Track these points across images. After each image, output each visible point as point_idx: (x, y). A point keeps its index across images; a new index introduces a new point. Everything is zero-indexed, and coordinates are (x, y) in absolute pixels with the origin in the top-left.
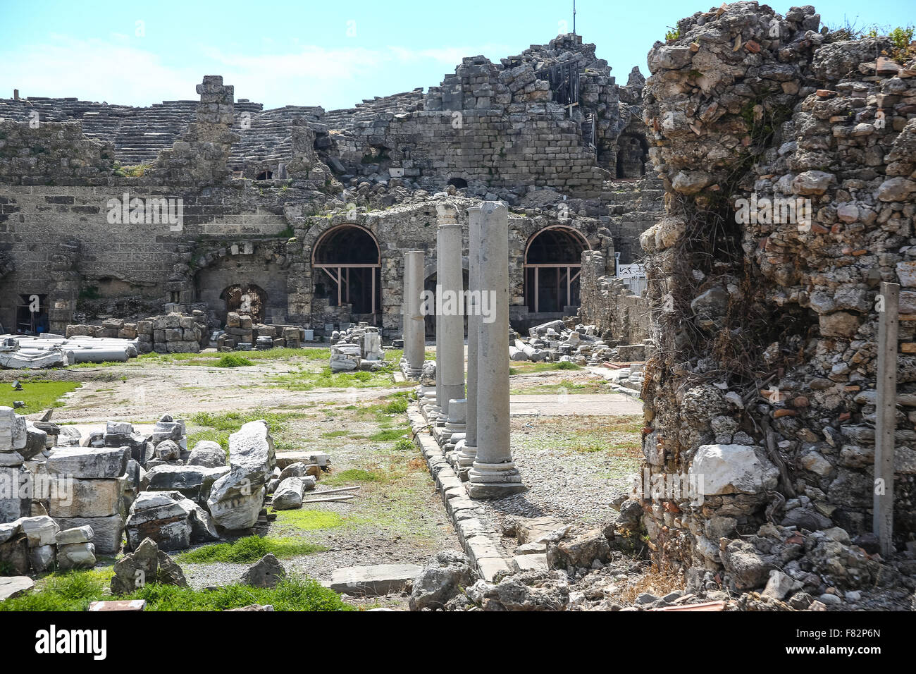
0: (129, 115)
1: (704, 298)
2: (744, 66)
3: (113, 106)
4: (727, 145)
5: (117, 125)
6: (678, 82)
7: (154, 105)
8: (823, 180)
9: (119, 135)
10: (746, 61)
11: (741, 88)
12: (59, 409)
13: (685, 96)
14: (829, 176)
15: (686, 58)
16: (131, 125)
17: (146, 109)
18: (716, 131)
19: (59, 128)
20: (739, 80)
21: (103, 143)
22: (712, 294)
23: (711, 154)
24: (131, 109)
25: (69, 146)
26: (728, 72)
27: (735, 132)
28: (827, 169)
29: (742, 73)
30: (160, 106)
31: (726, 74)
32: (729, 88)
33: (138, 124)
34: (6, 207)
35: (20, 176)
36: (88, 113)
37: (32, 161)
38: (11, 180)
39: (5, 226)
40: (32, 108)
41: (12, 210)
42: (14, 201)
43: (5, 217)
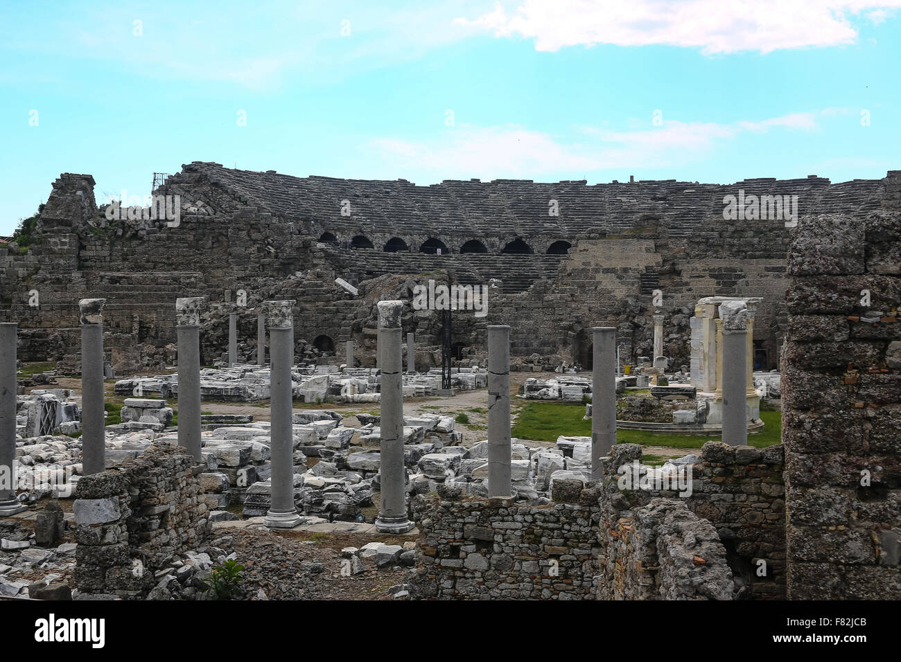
0: (718, 192)
3: (705, 185)
5: (711, 200)
7: (737, 183)
17: (730, 186)
24: (718, 186)
30: (742, 183)
34: (735, 275)
35: (746, 252)
36: (687, 191)
37: (756, 240)
38: (739, 255)
39: (735, 289)
40: (644, 189)
41: (740, 277)
42: (742, 271)
43: (735, 283)
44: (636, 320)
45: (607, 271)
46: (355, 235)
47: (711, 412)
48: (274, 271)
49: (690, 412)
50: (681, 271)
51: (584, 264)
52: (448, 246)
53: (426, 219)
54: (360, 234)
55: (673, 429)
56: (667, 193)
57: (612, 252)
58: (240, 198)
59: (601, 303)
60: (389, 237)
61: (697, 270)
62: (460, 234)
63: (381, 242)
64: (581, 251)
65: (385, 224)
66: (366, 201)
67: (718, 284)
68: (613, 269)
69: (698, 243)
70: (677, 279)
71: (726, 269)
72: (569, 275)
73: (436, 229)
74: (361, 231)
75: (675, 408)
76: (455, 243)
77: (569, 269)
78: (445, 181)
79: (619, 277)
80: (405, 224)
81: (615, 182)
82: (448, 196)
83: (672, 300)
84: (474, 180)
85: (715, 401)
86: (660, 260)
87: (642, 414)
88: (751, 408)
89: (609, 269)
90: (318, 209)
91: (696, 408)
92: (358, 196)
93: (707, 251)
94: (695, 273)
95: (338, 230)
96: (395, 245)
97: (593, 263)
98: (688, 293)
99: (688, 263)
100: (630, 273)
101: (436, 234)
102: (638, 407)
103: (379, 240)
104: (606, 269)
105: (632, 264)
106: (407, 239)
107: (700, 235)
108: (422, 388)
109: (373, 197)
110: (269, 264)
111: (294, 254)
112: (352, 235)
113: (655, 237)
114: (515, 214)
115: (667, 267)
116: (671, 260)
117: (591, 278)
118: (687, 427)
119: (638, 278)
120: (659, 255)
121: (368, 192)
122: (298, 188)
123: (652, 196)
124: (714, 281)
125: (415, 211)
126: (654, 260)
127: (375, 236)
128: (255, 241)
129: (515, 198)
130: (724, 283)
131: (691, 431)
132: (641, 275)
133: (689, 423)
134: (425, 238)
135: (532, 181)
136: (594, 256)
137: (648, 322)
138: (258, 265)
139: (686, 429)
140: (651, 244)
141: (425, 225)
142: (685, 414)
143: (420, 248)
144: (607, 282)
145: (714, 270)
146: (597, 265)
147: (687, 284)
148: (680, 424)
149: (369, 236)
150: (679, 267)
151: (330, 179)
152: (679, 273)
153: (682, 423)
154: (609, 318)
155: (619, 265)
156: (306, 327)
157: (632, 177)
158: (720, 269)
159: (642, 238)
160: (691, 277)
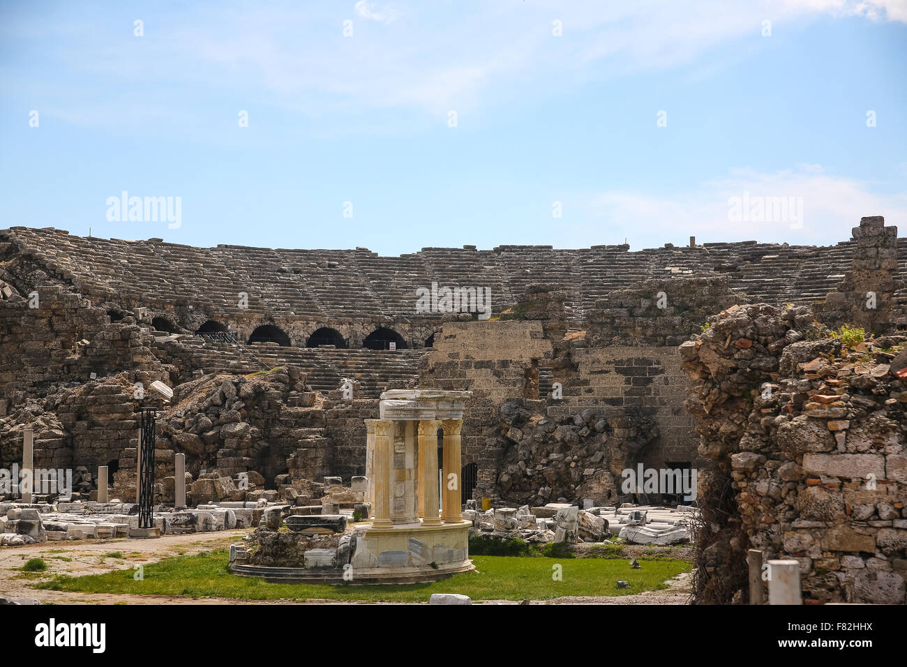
0: (811, 257)
1: (711, 549)
2: (735, 359)
3: (794, 247)
4: (735, 421)
5: (798, 268)
6: (695, 370)
7: (840, 244)
8: (749, 461)
9: (799, 280)
10: (736, 356)
11: (734, 377)
12: (661, 591)
13: (703, 381)
14: (755, 457)
15: (694, 353)
16: (813, 267)
17: (831, 248)
18: (727, 410)
19: (703, 283)
20: (734, 370)
21: (749, 298)
22: (717, 546)
23: (722, 429)
24: (814, 249)
25: (714, 303)
26: (725, 364)
27: (741, 411)
28: (757, 451)
29: (733, 365)
30: (847, 243)
31: (723, 366)
32: (727, 377)
33: (821, 266)
34: (650, 369)
35: (665, 337)
36: (766, 257)
37: (677, 319)
38: (657, 341)
39: (650, 389)
40: (708, 255)
41: (657, 372)
42: (658, 363)
43: (650, 380)
44: (509, 434)
45: (481, 365)
46: (259, 324)
47: (357, 553)
48: (83, 373)
49: (327, 551)
50: (578, 364)
51: (450, 355)
52: (406, 338)
53: (377, 302)
54: (267, 323)
55: (302, 576)
56: (739, 261)
57: (488, 340)
58: (62, 275)
59: (472, 411)
60: (314, 327)
61: (599, 362)
62: (425, 321)
63: (302, 333)
64: (446, 338)
65: (312, 308)
66: (294, 278)
67: (628, 382)
68: (488, 362)
69: (602, 324)
70: (574, 376)
71: (638, 360)
72: (432, 371)
73: (391, 315)
74: (271, 319)
75: (310, 546)
76: (418, 334)
77: (431, 363)
78: (424, 249)
79: (497, 374)
80: (344, 308)
81: (669, 246)
82: (421, 269)
83: (565, 406)
84: (467, 247)
85: (364, 536)
86: (550, 348)
87: (274, 555)
88: (430, 547)
89: (483, 362)
90: (209, 289)
91: (336, 546)
92: (283, 271)
93: (612, 335)
94: (597, 367)
95: (232, 317)
96: (324, 336)
97: (462, 354)
98: (589, 395)
99: (587, 352)
100: (511, 368)
101: (389, 323)
102: (269, 545)
103: (299, 330)
104: (478, 362)
105: (514, 355)
106: (344, 330)
107: (603, 313)
108: (109, 528)
109: (306, 273)
110: (76, 364)
111: (107, 348)
112: (255, 324)
113: (544, 319)
114: (515, 293)
115: (560, 358)
116: (564, 349)
117: (460, 376)
118: (322, 573)
119: (521, 375)
120: (549, 342)
121: (300, 265)
122: (188, 262)
123: (717, 265)
124: (622, 378)
125: (366, 290)
126: (542, 348)
127: (292, 325)
128: (57, 334)
129: (520, 271)
130: (636, 382)
131: (326, 578)
132: (526, 370)
133: (325, 568)
134: (372, 328)
135: (551, 247)
136: (464, 345)
137: (525, 437)
138: (60, 366)
139: (320, 576)
140: (537, 326)
141: (374, 309)
142: (320, 554)
143: (363, 341)
144: (482, 381)
145: (621, 362)
146: (467, 357)
147: (586, 382)
148: (312, 568)
149: (282, 326)
150: (576, 359)
151: (247, 250)
152: (574, 367)
153: (316, 568)
154: (484, 432)
155: (495, 356)
156: (94, 448)
157: (692, 239)
158: (629, 360)
159: (526, 319)
160: (592, 373)
